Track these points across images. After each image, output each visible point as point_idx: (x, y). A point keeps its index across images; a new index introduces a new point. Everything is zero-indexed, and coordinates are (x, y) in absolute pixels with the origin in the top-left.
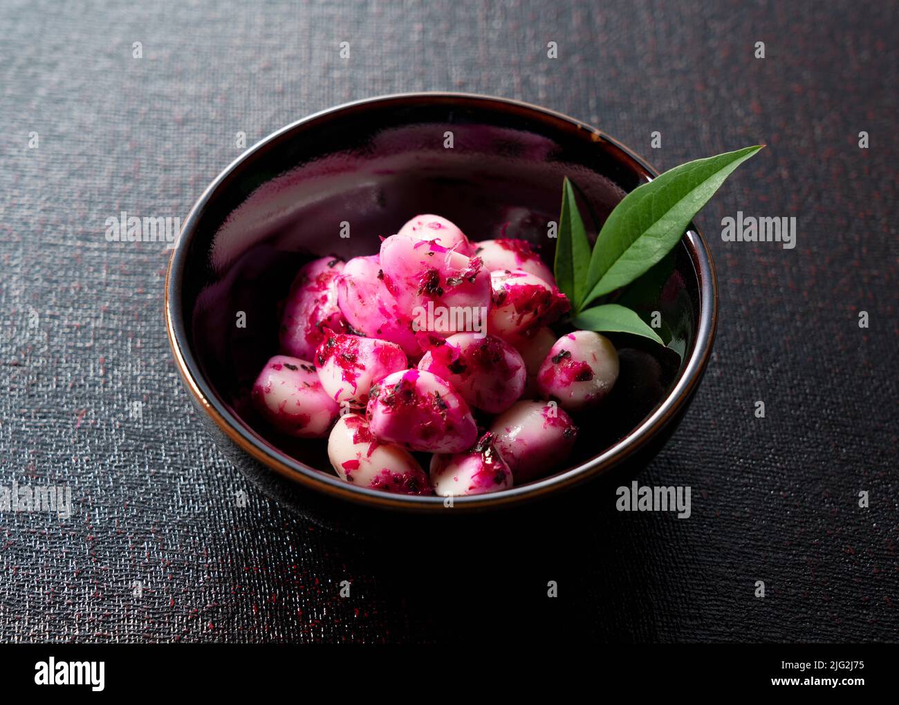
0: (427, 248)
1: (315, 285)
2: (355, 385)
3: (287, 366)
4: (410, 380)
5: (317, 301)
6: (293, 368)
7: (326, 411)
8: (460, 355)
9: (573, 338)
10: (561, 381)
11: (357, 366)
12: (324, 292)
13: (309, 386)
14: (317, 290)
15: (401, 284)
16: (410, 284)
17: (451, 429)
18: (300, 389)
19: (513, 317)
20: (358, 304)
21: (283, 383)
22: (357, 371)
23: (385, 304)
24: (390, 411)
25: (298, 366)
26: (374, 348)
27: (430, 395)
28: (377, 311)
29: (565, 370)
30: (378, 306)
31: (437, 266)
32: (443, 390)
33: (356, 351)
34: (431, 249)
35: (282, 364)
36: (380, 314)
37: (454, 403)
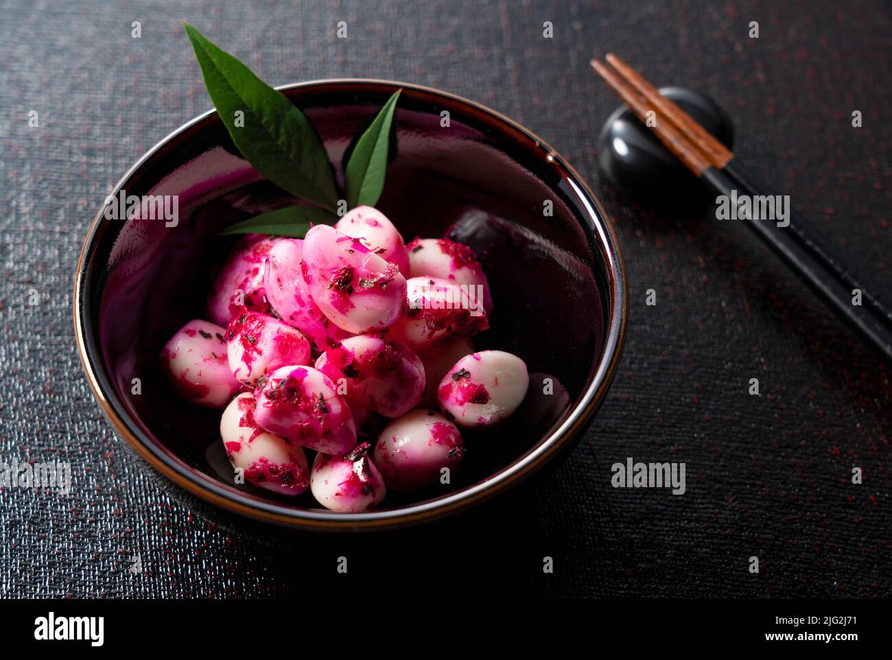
0: (348, 245)
1: (251, 254)
2: (250, 368)
3: (202, 333)
4: (298, 378)
5: (248, 272)
6: (207, 336)
7: (227, 385)
8: (355, 361)
9: (477, 359)
11: (256, 350)
12: (257, 265)
13: (215, 357)
14: (252, 261)
15: (314, 274)
16: (324, 277)
17: (328, 434)
18: (206, 359)
19: (424, 332)
20: (276, 286)
21: (191, 351)
22: (255, 355)
23: (302, 292)
24: (270, 405)
25: (213, 333)
26: (275, 335)
27: (314, 396)
28: (292, 299)
30: (295, 293)
31: (354, 265)
32: (328, 393)
33: (259, 335)
34: (353, 247)
35: (197, 330)
36: (295, 301)
37: (336, 408)
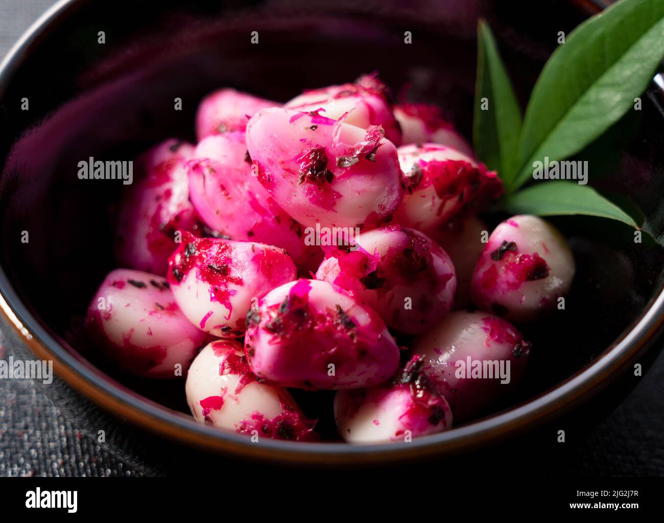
0: (307, 121)
2: (229, 306)
3: (132, 283)
5: (158, 198)
6: (140, 285)
9: (516, 225)
10: (508, 282)
11: (232, 280)
13: (162, 308)
15: (276, 172)
16: (288, 170)
17: (364, 354)
18: (151, 313)
19: (433, 204)
21: (128, 305)
22: (232, 287)
23: (258, 196)
24: (278, 340)
25: (145, 281)
26: (252, 255)
27: (330, 313)
29: (512, 267)
30: (249, 199)
32: (346, 302)
33: (228, 260)
34: (313, 122)
35: (125, 281)
36: (251, 210)
37: (363, 318)
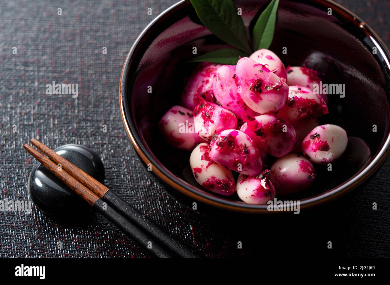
0: (260, 68)
1: (204, 73)
4: (233, 136)
5: (203, 82)
6: (183, 114)
7: (193, 139)
8: (262, 127)
9: (324, 128)
11: (210, 120)
12: (207, 78)
14: (205, 76)
15: (242, 82)
16: (247, 84)
17: (248, 164)
19: (296, 114)
20: (220, 89)
21: (175, 121)
22: (210, 123)
23: (233, 92)
24: (219, 149)
25: (186, 113)
26: (221, 113)
27: (241, 145)
28: (228, 95)
30: (230, 92)
31: (263, 78)
32: (249, 144)
33: (212, 113)
34: (262, 69)
35: (178, 110)
36: (230, 96)
37: (253, 151)
